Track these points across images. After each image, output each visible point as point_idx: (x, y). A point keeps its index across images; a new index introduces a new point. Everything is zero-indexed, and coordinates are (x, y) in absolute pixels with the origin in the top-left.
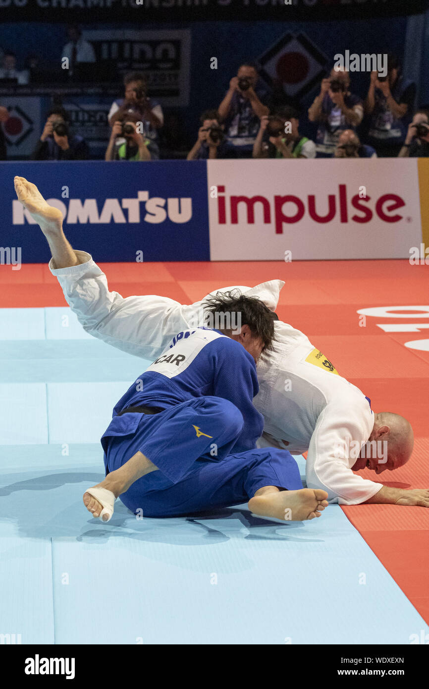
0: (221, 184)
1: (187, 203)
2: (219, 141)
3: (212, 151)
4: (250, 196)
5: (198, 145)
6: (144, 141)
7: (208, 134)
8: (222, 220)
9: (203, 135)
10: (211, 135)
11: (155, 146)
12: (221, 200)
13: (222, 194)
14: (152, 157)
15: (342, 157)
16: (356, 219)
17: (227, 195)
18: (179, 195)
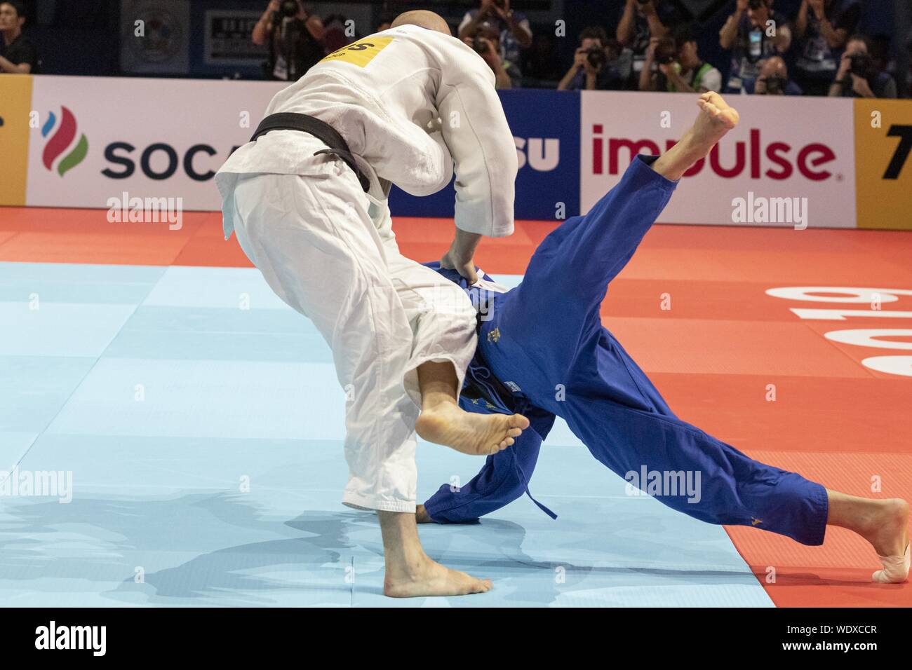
0: (598, 122)
1: (553, 145)
2: (599, 66)
3: (591, 79)
4: (635, 139)
5: (573, 71)
6: (503, 64)
7: (585, 57)
8: (598, 169)
9: (580, 58)
10: (589, 58)
11: (517, 71)
12: (598, 144)
13: (598, 136)
14: (514, 85)
15: (763, 93)
16: (771, 174)
17: (606, 137)
18: (544, 135)
